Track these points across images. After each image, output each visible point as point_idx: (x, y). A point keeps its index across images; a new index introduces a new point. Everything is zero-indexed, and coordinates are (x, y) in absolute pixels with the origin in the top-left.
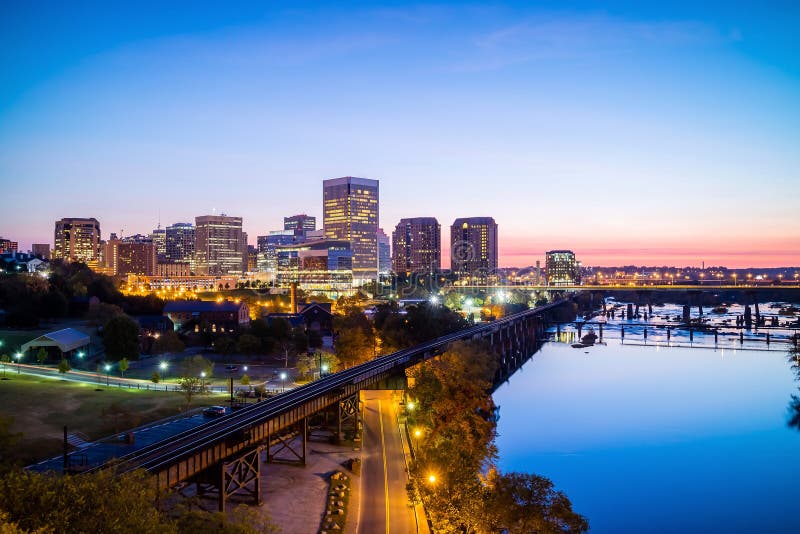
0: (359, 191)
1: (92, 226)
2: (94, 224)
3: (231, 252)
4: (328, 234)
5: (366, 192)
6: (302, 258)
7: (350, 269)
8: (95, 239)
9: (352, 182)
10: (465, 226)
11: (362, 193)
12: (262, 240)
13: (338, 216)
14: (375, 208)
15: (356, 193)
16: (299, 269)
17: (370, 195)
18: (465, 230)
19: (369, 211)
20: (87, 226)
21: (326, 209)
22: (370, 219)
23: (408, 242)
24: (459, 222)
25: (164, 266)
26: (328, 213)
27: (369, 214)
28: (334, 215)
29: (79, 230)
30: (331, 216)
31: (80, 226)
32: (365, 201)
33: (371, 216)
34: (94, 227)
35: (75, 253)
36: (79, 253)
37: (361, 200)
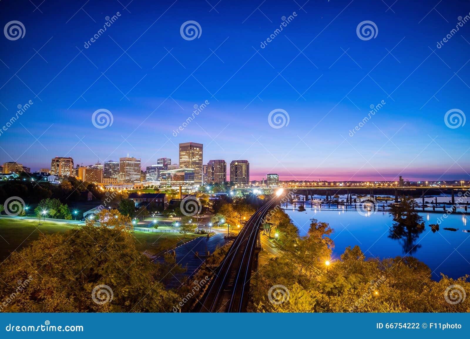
0: (195, 148)
1: (70, 161)
2: (70, 160)
3: (136, 173)
4: (181, 166)
5: (198, 149)
6: (173, 176)
7: (193, 180)
8: (71, 167)
9: (192, 144)
10: (236, 163)
11: (196, 149)
12: (148, 168)
13: (186, 158)
14: (201, 155)
15: (193, 149)
16: (171, 181)
17: (199, 150)
18: (236, 165)
19: (199, 157)
20: (67, 161)
21: (180, 155)
22: (199, 160)
23: (213, 170)
24: (233, 162)
25: (106, 179)
26: (181, 157)
27: (199, 158)
28: (184, 158)
29: (63, 163)
30: (183, 158)
31: (64, 161)
32: (197, 152)
33: (200, 159)
34: (71, 161)
35: (61, 173)
36: (64, 173)
37: (196, 152)
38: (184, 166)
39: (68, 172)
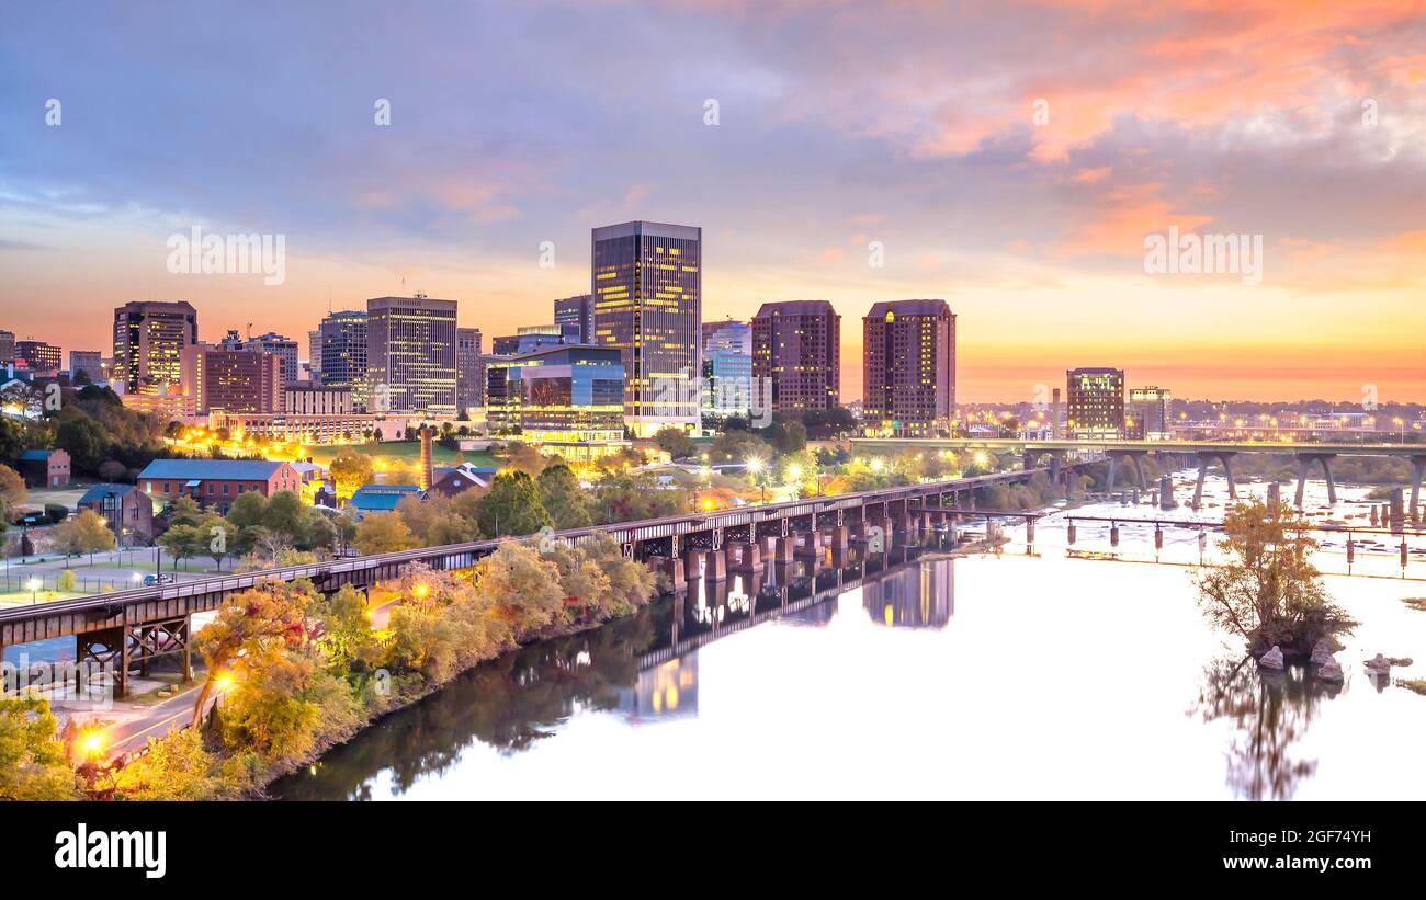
0: (660, 250)
1: (181, 317)
2: (185, 312)
5: (674, 252)
6: (528, 381)
7: (618, 401)
9: (644, 232)
13: (618, 298)
14: (693, 283)
15: (653, 253)
16: (523, 402)
17: (682, 257)
18: (889, 325)
19: (680, 290)
20: (172, 317)
21: (597, 285)
22: (683, 305)
26: (599, 291)
27: (680, 294)
28: (613, 296)
29: (155, 325)
30: (606, 297)
31: (160, 317)
32: (671, 268)
33: (685, 297)
34: (185, 317)
35: (149, 368)
36: (157, 368)
37: (663, 267)
38: (609, 332)
39: (174, 364)
